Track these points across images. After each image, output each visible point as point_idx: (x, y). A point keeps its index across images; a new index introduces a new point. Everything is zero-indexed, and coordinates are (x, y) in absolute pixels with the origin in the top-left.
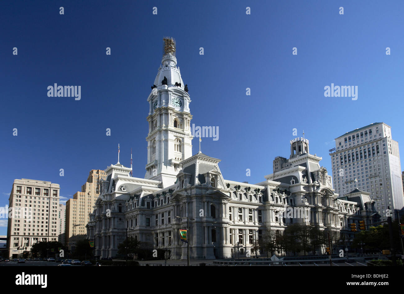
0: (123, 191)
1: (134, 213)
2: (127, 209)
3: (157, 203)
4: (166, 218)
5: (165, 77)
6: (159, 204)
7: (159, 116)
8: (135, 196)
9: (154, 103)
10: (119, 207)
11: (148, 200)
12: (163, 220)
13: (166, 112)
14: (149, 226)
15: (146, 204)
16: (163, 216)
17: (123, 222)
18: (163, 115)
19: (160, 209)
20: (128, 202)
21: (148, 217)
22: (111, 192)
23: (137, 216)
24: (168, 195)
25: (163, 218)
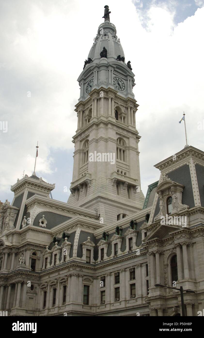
0: (41, 227)
1: (61, 272)
2: (46, 265)
3: (105, 251)
4: (125, 287)
5: (104, 48)
6: (109, 254)
7: (96, 101)
8: (64, 236)
9: (87, 84)
10: (32, 259)
11: (88, 245)
12: (117, 290)
13: (106, 97)
14: (88, 303)
15: (84, 252)
16: (117, 281)
17: (36, 294)
18: (102, 100)
19: (112, 264)
20: (50, 248)
21: (87, 283)
22: (20, 229)
23: (67, 279)
24: (130, 234)
25: (117, 286)
